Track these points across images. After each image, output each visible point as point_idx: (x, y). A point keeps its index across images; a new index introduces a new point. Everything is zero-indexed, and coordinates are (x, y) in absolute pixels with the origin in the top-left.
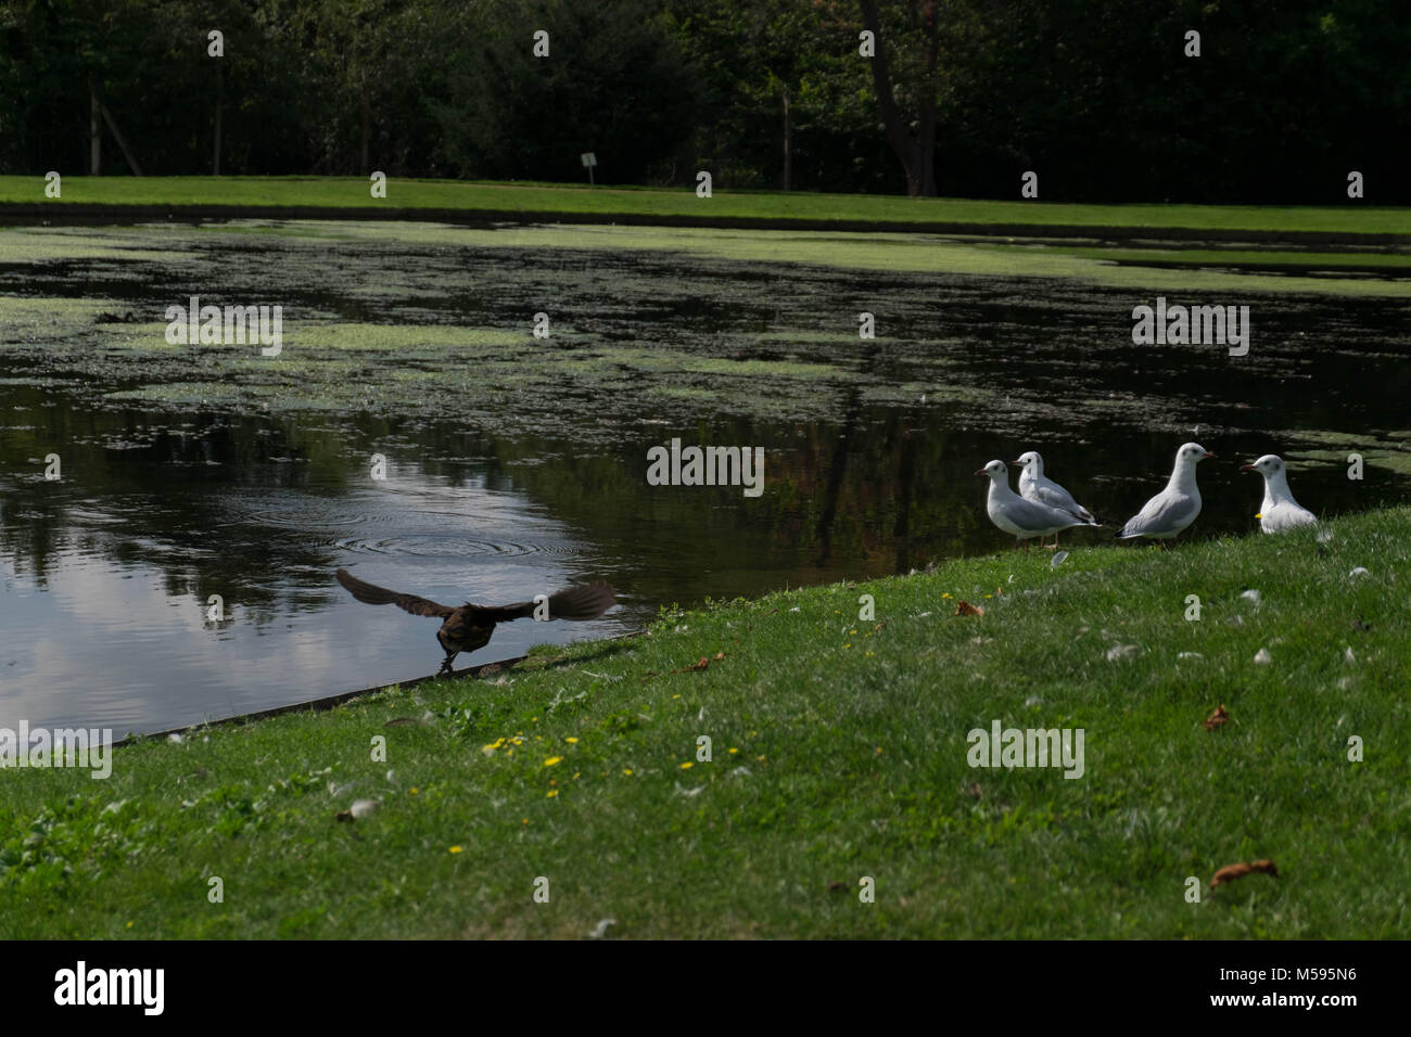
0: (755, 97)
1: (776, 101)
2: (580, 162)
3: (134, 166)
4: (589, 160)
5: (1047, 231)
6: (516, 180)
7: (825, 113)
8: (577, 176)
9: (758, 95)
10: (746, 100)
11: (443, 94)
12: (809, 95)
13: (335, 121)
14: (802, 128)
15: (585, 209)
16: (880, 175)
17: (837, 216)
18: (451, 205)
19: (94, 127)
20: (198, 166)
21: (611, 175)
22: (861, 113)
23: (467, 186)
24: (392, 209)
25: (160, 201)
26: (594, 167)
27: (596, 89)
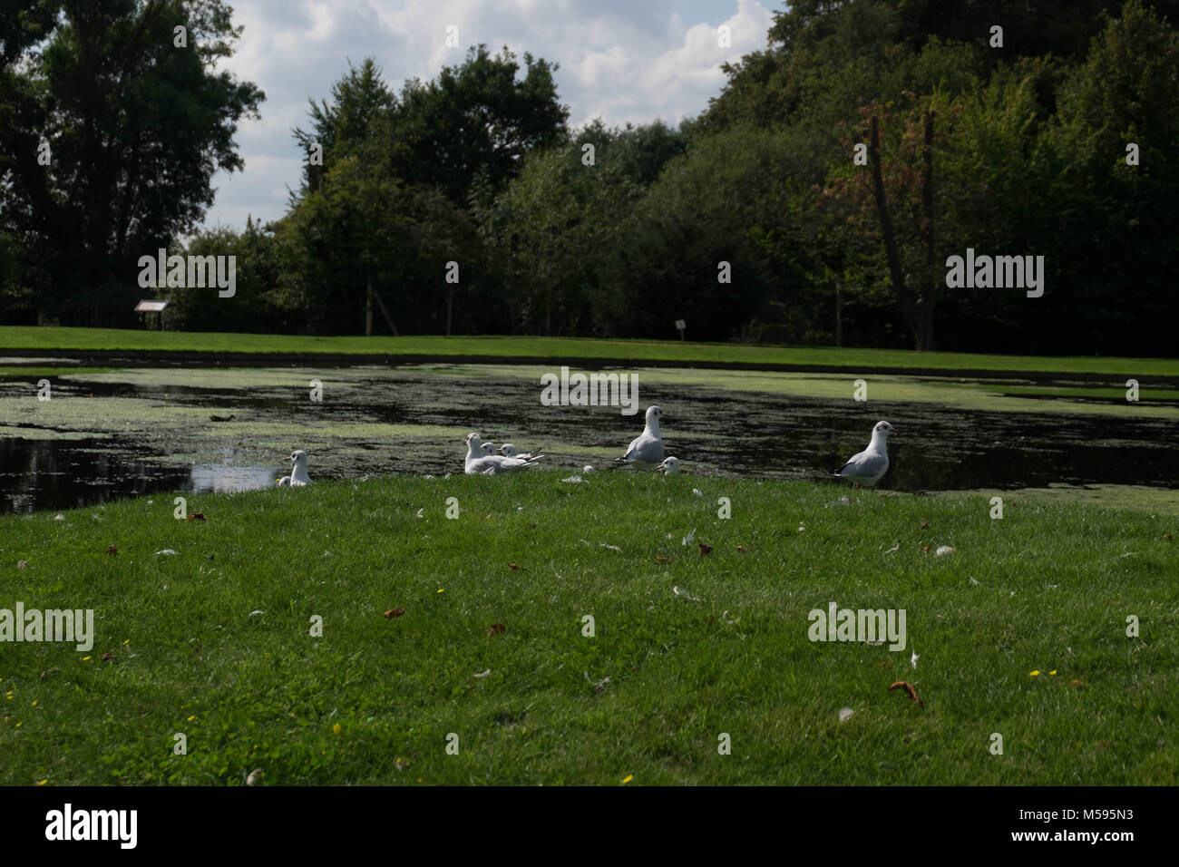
0: (816, 283)
1: (831, 285)
2: (675, 326)
3: (394, 329)
4: (680, 324)
5: (997, 374)
6: (636, 338)
7: (864, 292)
8: (673, 335)
9: (818, 282)
10: (812, 285)
11: (595, 282)
12: (851, 282)
13: (529, 299)
14: (848, 303)
15: (674, 358)
16: (904, 336)
17: (848, 364)
18: (582, 355)
19: (368, 304)
20: (436, 329)
21: (694, 335)
22: (886, 293)
23: (601, 342)
24: (542, 358)
25: (382, 351)
26: (684, 330)
27: (693, 278)
